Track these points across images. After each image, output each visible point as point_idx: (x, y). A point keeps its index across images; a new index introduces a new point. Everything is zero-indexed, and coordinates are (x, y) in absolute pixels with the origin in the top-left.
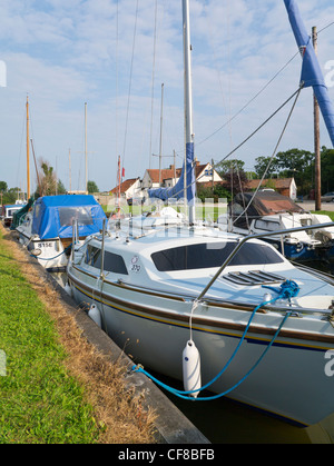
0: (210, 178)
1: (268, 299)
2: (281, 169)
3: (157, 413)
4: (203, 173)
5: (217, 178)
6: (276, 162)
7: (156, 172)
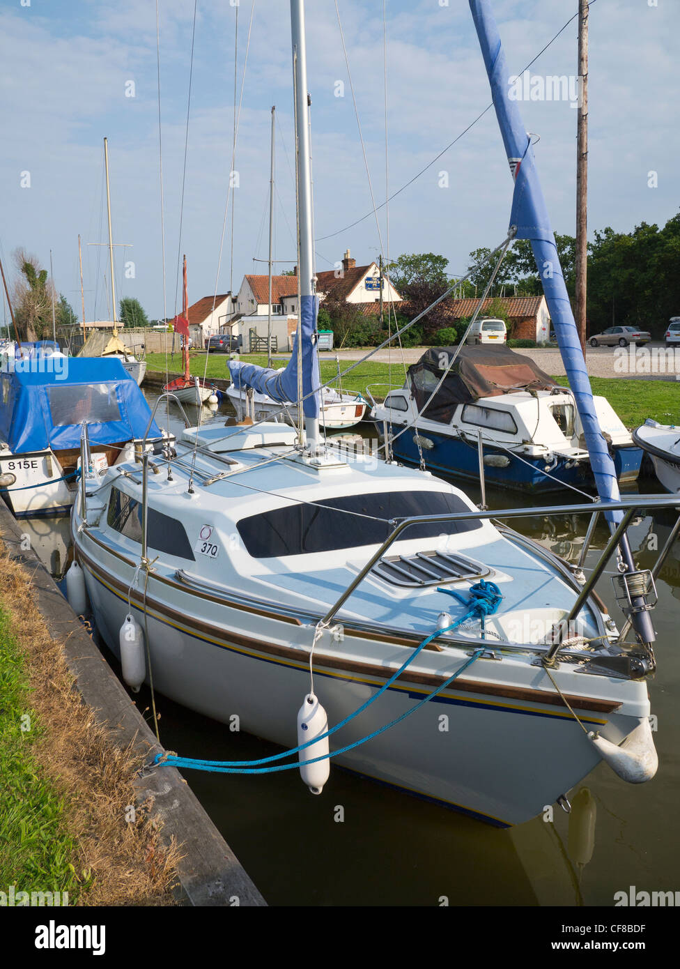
0: (375, 295)
1: (445, 623)
2: (522, 276)
3: (184, 850)
4: (362, 283)
5: (391, 295)
6: (512, 259)
7: (264, 281)
